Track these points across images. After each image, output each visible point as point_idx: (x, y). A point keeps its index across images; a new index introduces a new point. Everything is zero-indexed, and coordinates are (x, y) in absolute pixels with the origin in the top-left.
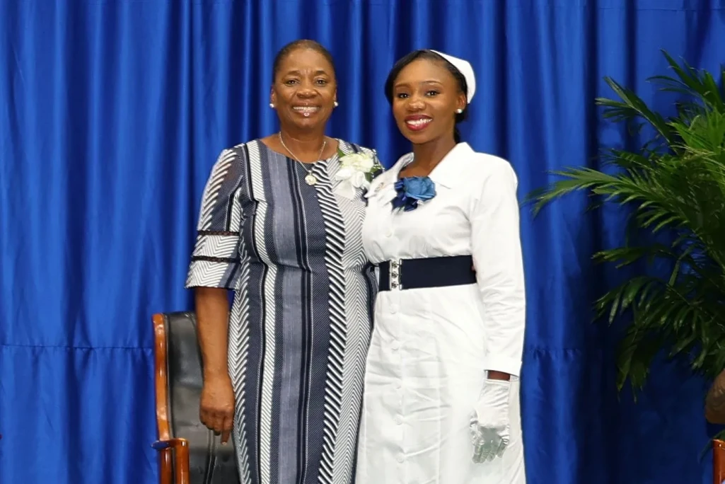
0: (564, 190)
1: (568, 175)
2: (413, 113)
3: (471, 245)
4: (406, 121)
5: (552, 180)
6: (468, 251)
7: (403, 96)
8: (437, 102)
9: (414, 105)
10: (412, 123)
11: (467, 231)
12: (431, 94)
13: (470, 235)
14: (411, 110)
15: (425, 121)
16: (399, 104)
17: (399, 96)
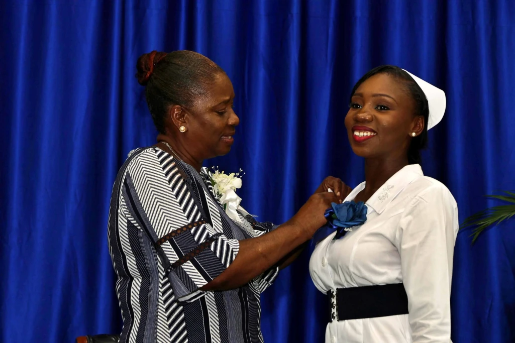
0: (505, 215)
1: (509, 200)
2: (360, 124)
3: (401, 273)
4: (353, 131)
5: (491, 204)
6: (397, 279)
7: (356, 106)
8: (386, 118)
9: (361, 116)
10: (357, 133)
11: (394, 259)
12: (381, 109)
13: (400, 264)
14: (357, 120)
15: (369, 134)
16: (351, 113)
17: (353, 106)
